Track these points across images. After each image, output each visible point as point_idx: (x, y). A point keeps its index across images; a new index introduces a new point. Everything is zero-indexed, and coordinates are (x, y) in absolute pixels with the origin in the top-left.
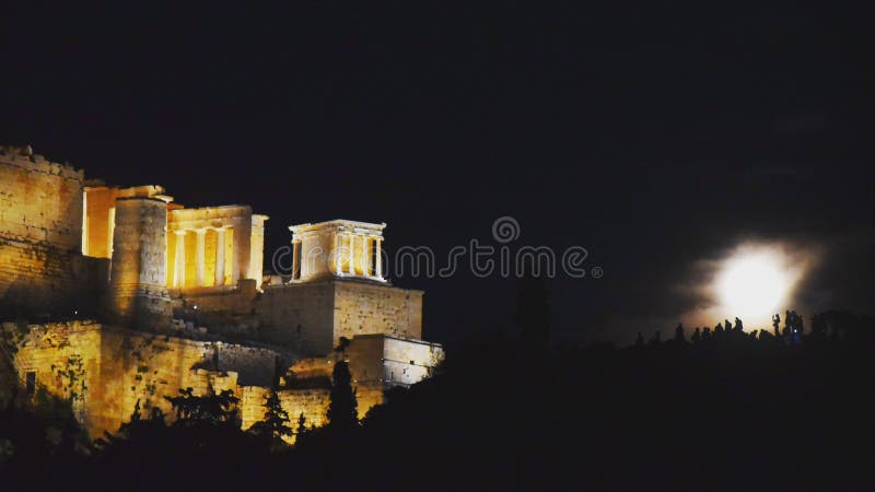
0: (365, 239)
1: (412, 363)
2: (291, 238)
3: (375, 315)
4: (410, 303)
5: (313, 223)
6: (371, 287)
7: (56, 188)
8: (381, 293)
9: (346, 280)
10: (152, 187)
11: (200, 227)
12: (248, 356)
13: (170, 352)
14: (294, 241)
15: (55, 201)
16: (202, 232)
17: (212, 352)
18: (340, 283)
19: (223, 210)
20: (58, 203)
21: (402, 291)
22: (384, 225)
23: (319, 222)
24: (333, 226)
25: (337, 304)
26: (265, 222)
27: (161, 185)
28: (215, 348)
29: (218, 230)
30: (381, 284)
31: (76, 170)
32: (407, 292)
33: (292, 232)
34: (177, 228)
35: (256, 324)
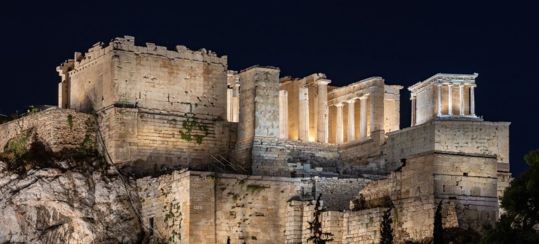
0: (461, 87)
1: (465, 175)
2: (410, 96)
3: (470, 145)
4: (499, 133)
5: (422, 81)
6: (465, 123)
7: (200, 71)
8: (474, 127)
9: (444, 120)
10: (316, 74)
11: (350, 98)
12: (345, 186)
13: (267, 190)
14: (412, 98)
15: (200, 81)
16: (352, 102)
17: (311, 186)
18: (439, 122)
19: (364, 83)
20: (202, 83)
21: (491, 124)
22: (476, 75)
23: (425, 79)
24: (435, 80)
25: (437, 139)
26: (401, 90)
27: (322, 73)
28: (313, 182)
29: (361, 98)
30: (473, 120)
31: (219, 56)
32: (496, 124)
33: (410, 92)
34: (337, 102)
35: (382, 162)
